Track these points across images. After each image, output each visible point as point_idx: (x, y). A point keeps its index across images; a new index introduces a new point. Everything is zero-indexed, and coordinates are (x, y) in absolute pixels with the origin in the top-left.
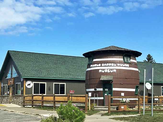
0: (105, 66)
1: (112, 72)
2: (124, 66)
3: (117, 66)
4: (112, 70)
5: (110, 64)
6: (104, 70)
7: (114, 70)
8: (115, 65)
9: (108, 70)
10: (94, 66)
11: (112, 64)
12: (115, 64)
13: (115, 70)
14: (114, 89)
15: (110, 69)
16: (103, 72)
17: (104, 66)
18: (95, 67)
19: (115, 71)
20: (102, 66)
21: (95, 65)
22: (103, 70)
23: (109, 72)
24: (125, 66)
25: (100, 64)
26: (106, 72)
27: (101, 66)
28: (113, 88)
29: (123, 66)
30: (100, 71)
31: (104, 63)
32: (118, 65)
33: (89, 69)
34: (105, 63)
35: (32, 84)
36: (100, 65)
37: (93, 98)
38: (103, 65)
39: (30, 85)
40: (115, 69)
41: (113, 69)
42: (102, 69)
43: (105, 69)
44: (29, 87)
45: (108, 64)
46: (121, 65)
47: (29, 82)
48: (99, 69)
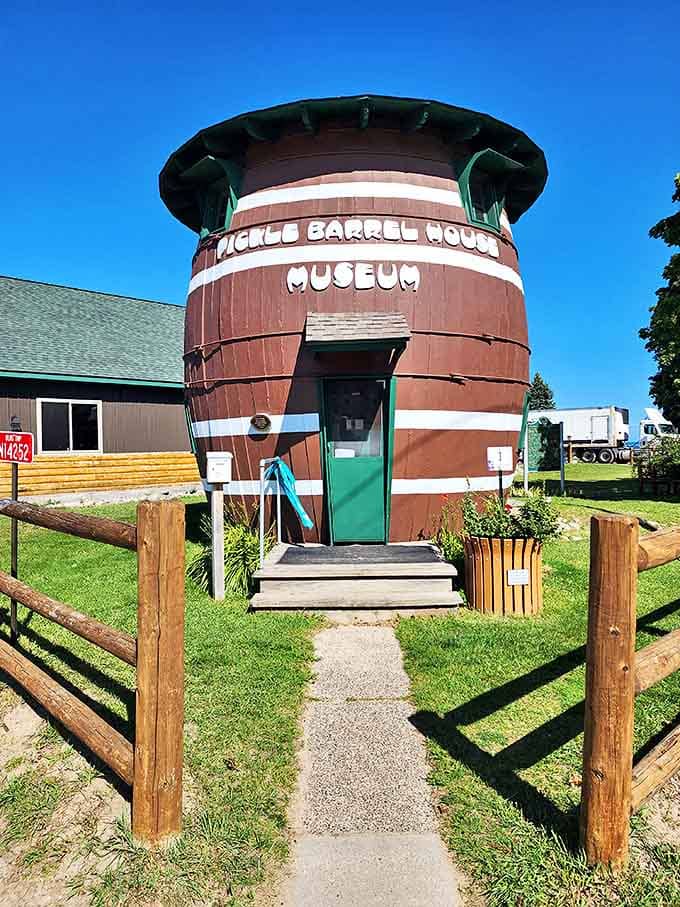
0: (335, 240)
1: (388, 282)
2: (469, 243)
3: (424, 240)
4: (388, 272)
5: (372, 226)
6: (328, 267)
7: (405, 269)
8: (413, 234)
9: (362, 269)
10: (241, 244)
11: (391, 228)
12: (408, 226)
13: (415, 269)
15: (375, 264)
16: (320, 283)
17: (324, 241)
18: (250, 249)
19: (411, 275)
20: (312, 236)
21: (256, 236)
22: (321, 273)
23: (365, 282)
24: (476, 251)
25: (294, 226)
26: (343, 282)
27: (303, 240)
29: (462, 247)
30: (296, 277)
31: (327, 217)
32: (434, 232)
33: (207, 276)
34: (333, 217)
36: (290, 232)
37: (243, 488)
38: (316, 229)
40: (411, 264)
41: (400, 264)
42: (308, 266)
43: (334, 265)
45: (353, 226)
46: (453, 239)
48: (288, 267)
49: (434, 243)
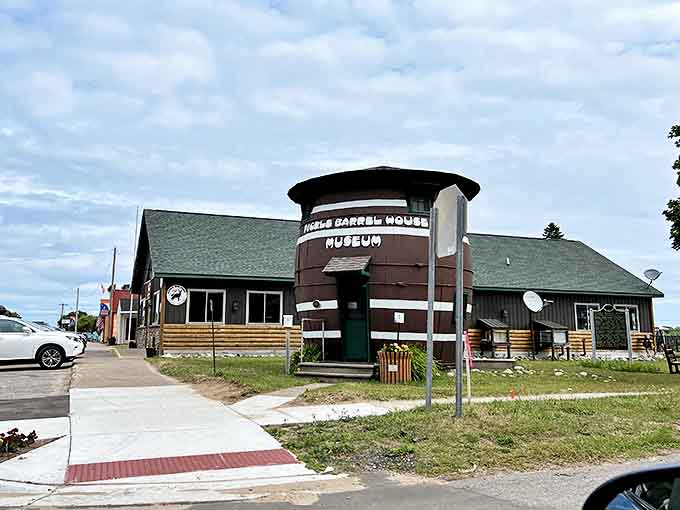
0: (345, 226)
1: (366, 244)
2: (409, 223)
3: (384, 224)
4: (366, 239)
5: (361, 220)
6: (341, 239)
7: (374, 237)
8: (379, 222)
9: (355, 238)
10: (312, 228)
11: (369, 220)
12: (378, 219)
13: (379, 237)
14: (374, 304)
15: (361, 236)
16: (338, 245)
17: (341, 227)
18: (314, 231)
19: (377, 240)
20: (336, 225)
21: (317, 225)
22: (339, 241)
23: (356, 244)
24: (413, 226)
25: (330, 221)
26: (347, 244)
27: (333, 227)
28: (371, 300)
29: (404, 225)
30: (329, 242)
31: (343, 217)
32: (389, 220)
33: (301, 240)
34: (345, 217)
35: (185, 296)
36: (329, 223)
38: (339, 222)
39: (181, 297)
40: (376, 235)
41: (371, 236)
42: (334, 238)
43: (344, 237)
44: (175, 302)
45: (353, 220)
46: (400, 222)
47: (175, 289)
48: (326, 238)
49: (390, 225)
